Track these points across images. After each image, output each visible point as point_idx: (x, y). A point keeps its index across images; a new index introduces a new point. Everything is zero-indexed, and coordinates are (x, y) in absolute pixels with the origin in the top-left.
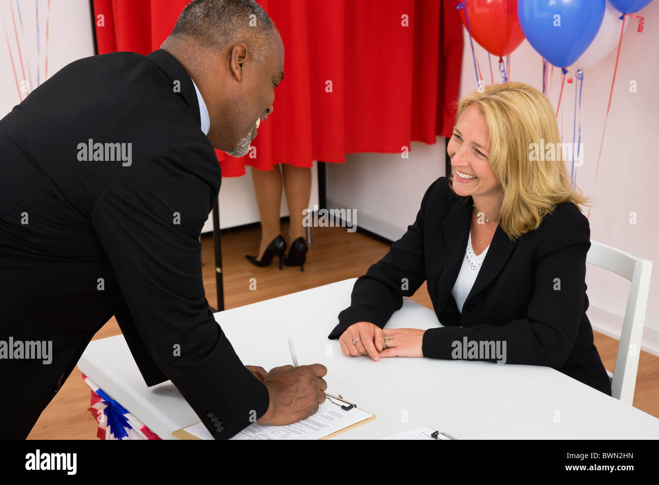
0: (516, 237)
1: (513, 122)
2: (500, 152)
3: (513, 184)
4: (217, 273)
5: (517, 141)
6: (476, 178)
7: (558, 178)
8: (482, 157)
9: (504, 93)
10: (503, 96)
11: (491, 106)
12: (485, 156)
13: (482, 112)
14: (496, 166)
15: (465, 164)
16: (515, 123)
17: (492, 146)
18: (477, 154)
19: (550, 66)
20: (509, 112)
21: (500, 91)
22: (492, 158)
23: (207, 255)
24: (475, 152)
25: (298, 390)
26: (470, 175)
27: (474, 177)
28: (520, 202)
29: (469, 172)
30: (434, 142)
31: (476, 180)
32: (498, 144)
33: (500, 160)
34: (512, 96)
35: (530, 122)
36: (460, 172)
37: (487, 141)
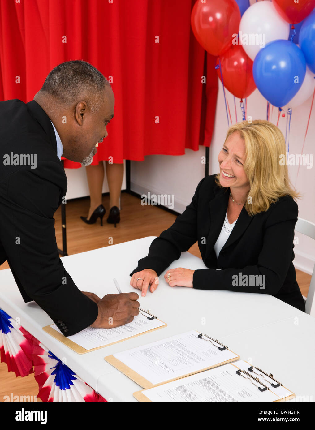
0: (253, 214)
1: (260, 144)
2: (251, 162)
3: (256, 183)
4: (63, 228)
5: (262, 156)
6: (234, 177)
7: (283, 181)
8: (240, 165)
9: (256, 126)
10: (256, 128)
11: (248, 133)
12: (242, 164)
13: (242, 137)
14: (248, 170)
15: (229, 168)
16: (262, 145)
17: (247, 158)
18: (237, 163)
19: (271, 106)
20: (259, 138)
21: (253, 125)
22: (246, 165)
23: (57, 216)
24: (235, 161)
25: (117, 308)
26: (231, 175)
27: (233, 176)
28: (259, 193)
29: (231, 173)
30: (198, 149)
31: (235, 178)
32: (251, 157)
33: (251, 167)
34: (261, 128)
35: (271, 145)
36: (225, 173)
37: (244, 155)
